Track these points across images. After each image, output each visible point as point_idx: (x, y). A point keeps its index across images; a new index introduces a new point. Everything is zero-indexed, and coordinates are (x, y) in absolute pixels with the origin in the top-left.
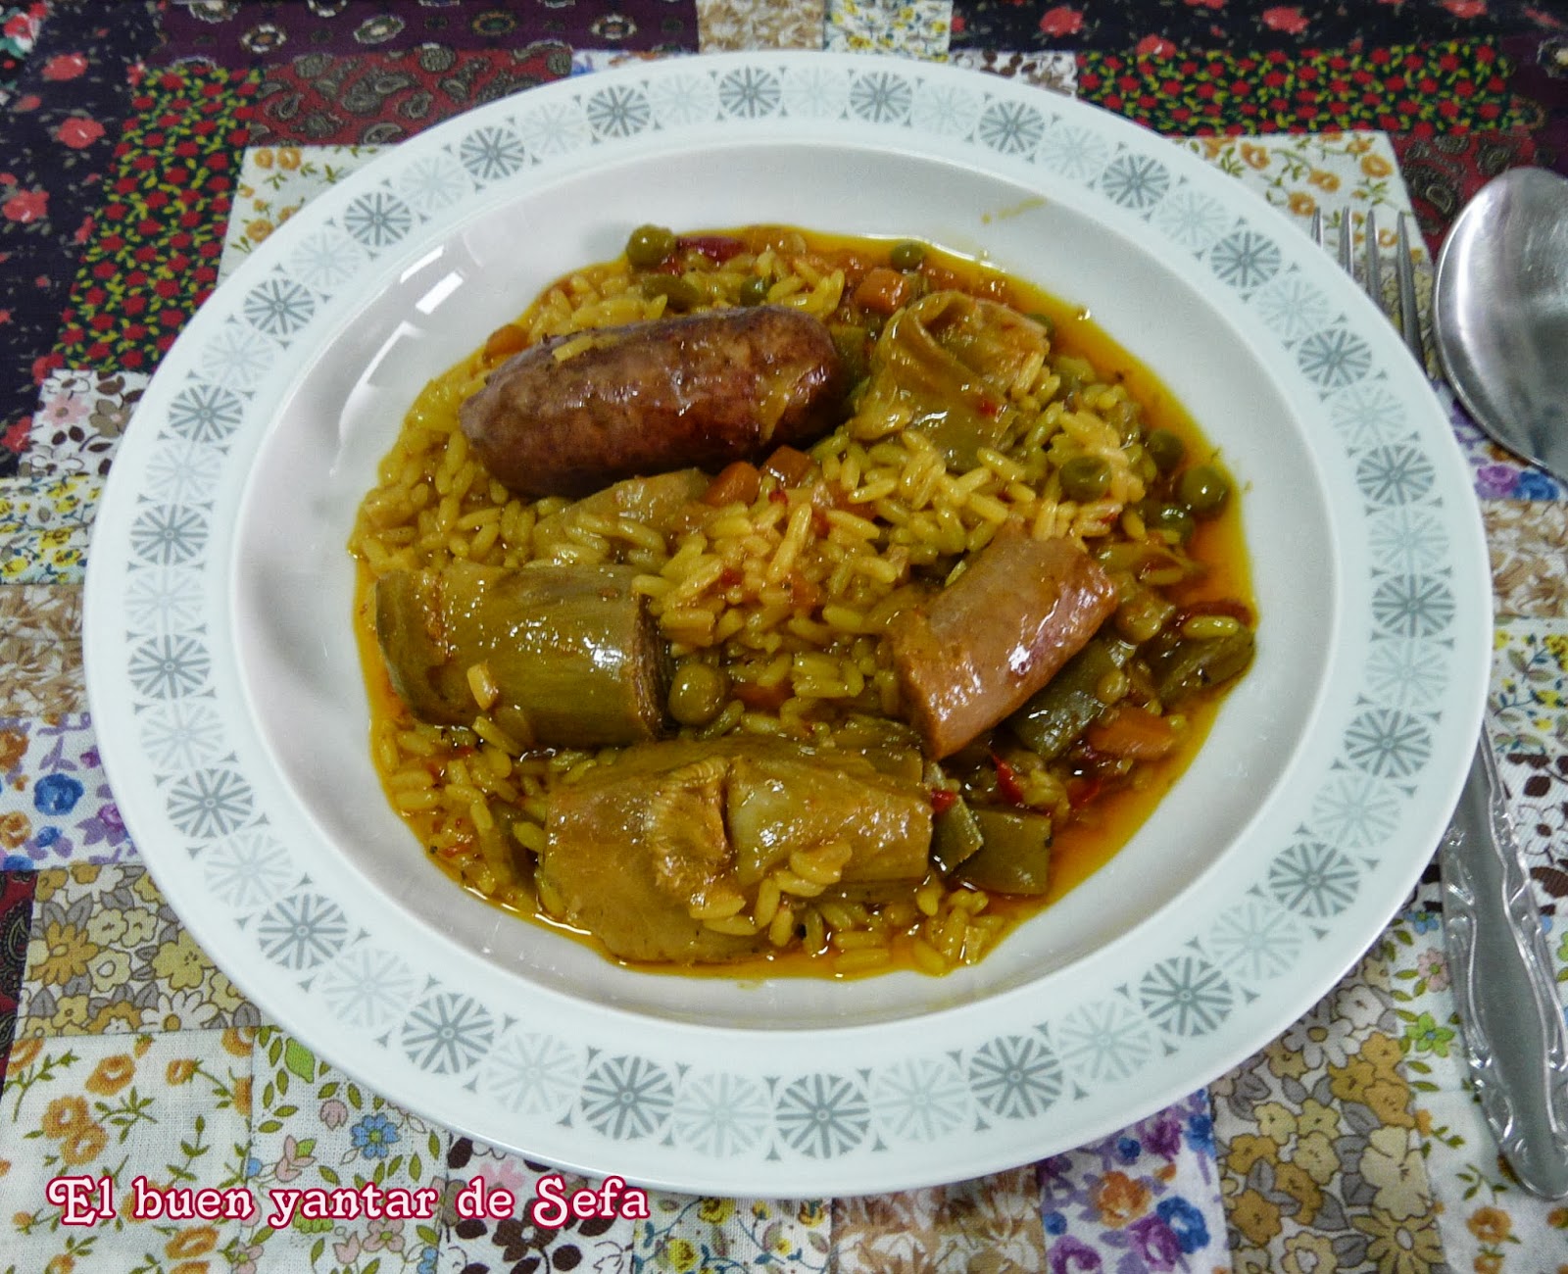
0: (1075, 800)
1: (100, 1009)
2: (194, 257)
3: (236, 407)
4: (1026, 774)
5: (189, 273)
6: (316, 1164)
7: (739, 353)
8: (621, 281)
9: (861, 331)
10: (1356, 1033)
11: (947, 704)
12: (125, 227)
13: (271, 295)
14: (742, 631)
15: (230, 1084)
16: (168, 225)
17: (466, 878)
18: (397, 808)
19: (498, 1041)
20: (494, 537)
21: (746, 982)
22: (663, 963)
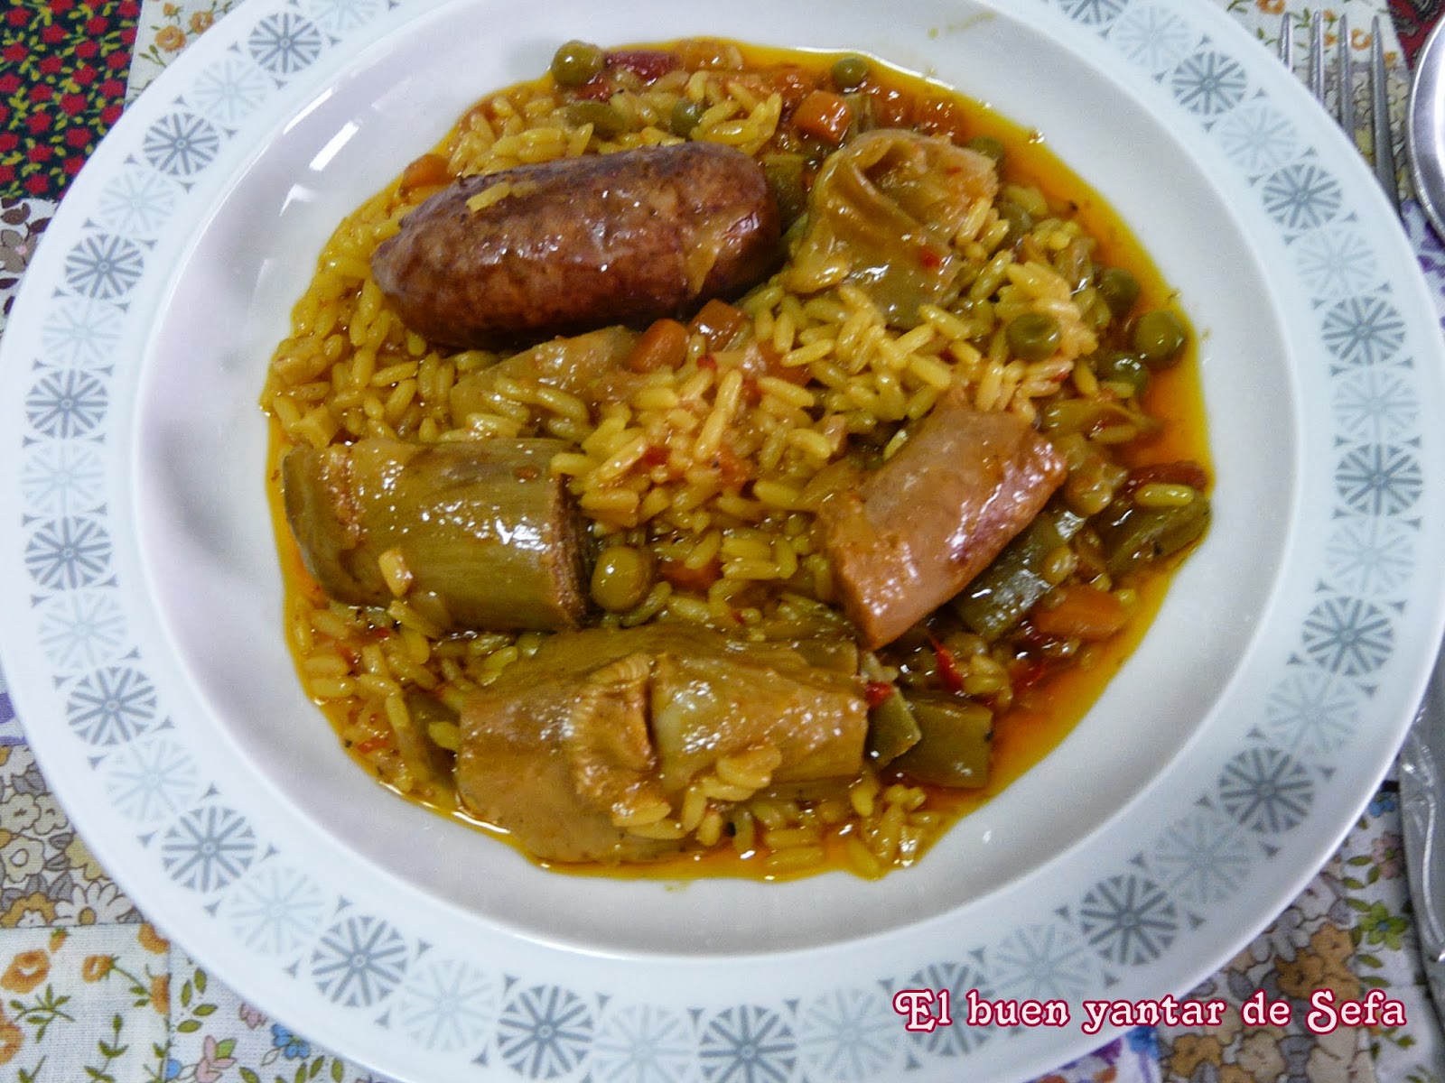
0: (1018, 687)
1: (13, 901)
2: (101, 69)
3: (136, 258)
4: (966, 659)
5: (96, 86)
6: (237, 1066)
7: (665, 203)
8: (546, 103)
9: (798, 159)
10: (1307, 925)
11: (882, 600)
12: (29, 35)
13: (172, 131)
14: (668, 510)
15: (146, 982)
16: (74, 32)
17: (383, 774)
18: (311, 694)
19: (412, 969)
20: (411, 395)
21: (675, 884)
22: (585, 864)
